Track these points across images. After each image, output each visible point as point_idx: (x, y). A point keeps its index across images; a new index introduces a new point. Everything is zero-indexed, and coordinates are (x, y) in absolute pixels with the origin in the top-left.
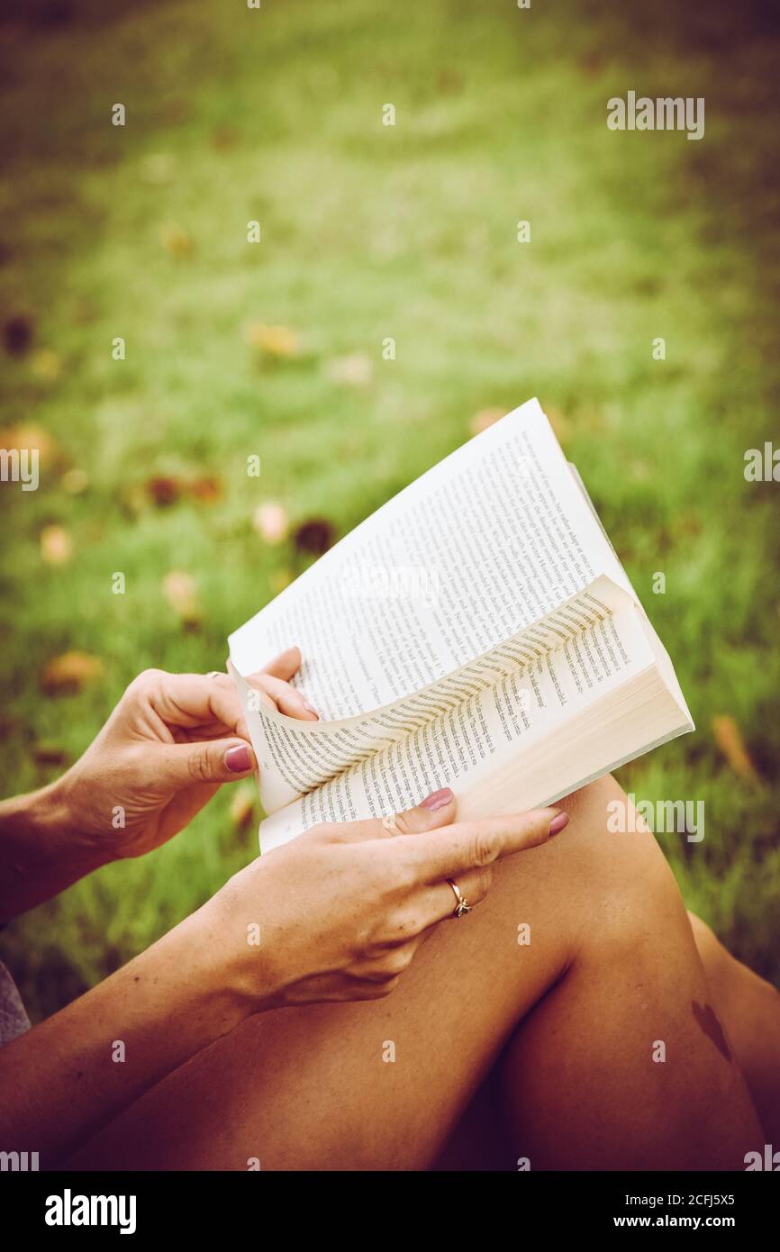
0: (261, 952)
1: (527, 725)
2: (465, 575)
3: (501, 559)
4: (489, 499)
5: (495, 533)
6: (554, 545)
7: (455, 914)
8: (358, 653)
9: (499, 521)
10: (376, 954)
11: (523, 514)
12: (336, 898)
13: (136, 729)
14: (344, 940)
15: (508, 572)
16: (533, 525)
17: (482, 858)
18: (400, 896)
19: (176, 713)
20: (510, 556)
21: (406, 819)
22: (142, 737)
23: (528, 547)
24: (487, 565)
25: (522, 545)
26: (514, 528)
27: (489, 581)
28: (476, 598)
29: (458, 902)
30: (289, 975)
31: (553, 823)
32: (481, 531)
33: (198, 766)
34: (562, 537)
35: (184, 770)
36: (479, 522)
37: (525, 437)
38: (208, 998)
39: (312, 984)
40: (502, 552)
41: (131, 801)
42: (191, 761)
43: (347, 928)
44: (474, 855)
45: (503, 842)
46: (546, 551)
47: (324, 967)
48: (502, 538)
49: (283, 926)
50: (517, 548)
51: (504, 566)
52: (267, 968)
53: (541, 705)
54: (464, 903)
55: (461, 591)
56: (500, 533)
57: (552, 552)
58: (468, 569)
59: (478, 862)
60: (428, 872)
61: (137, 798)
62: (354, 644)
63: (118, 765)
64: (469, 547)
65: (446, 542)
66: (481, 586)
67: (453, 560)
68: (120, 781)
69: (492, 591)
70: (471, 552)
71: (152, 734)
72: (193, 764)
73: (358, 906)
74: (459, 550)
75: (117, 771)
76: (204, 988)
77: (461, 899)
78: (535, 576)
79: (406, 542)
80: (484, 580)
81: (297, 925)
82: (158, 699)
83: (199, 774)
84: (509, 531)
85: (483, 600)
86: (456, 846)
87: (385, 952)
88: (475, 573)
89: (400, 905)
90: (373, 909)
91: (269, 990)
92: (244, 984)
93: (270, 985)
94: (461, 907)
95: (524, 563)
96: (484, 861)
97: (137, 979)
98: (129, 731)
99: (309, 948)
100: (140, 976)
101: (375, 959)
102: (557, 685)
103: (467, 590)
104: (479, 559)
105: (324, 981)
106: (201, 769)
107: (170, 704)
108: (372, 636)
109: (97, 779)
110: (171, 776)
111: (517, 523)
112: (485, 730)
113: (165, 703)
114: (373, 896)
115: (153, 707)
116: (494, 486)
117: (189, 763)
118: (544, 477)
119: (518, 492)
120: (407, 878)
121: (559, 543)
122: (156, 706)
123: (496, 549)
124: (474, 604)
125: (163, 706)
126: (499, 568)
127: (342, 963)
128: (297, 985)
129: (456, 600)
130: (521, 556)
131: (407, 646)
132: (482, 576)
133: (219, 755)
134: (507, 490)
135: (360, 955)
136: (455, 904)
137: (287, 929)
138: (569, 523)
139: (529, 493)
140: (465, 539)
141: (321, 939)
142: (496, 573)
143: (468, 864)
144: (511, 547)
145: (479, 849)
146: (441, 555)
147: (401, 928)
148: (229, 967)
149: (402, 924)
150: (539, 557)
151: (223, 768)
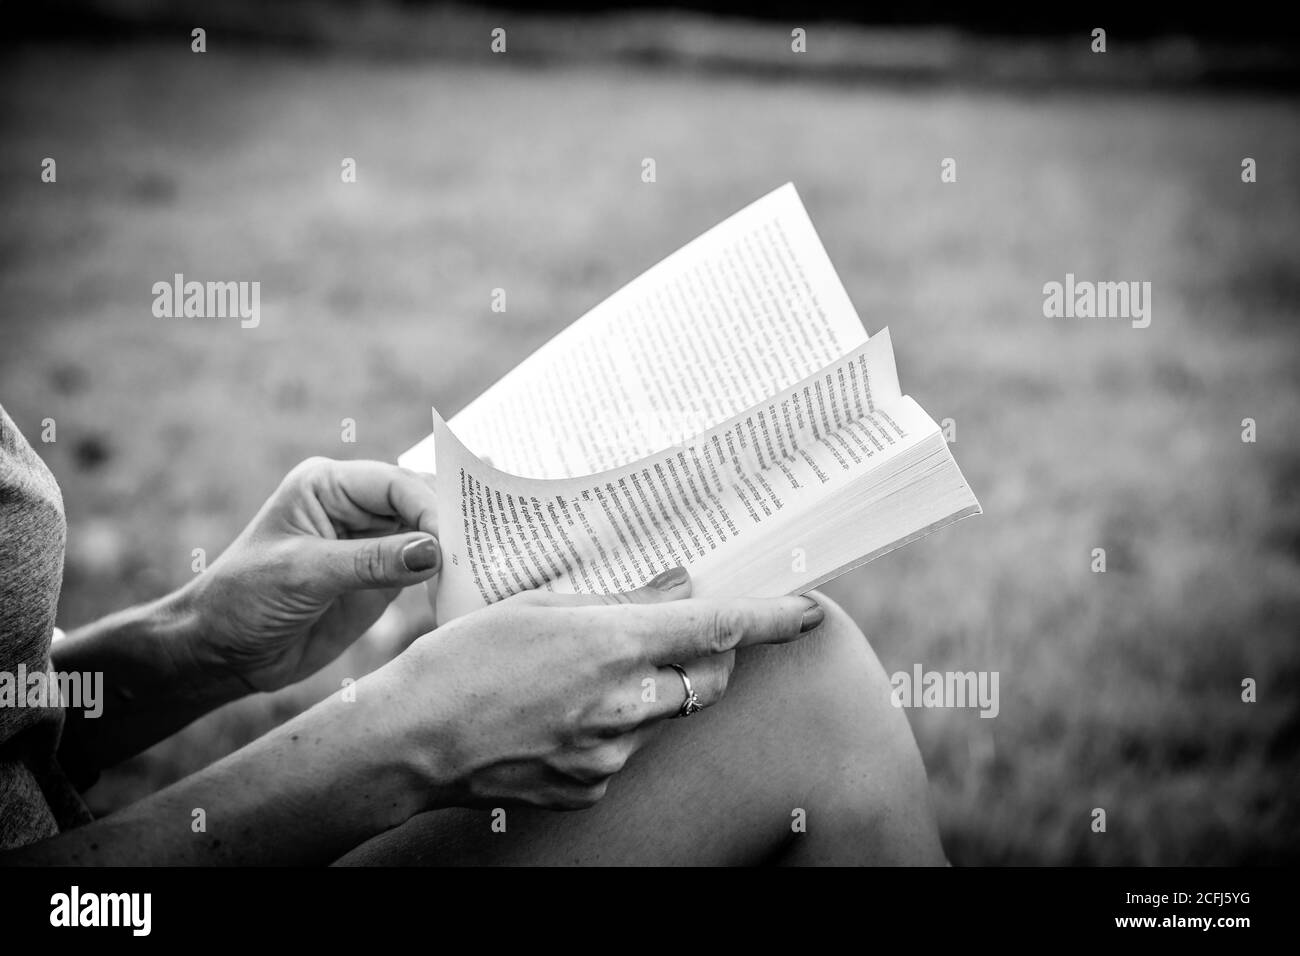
0: (448, 722)
1: (779, 506)
2: (698, 374)
3: (743, 357)
4: (731, 291)
5: (736, 328)
6: (807, 343)
7: (682, 711)
8: (563, 460)
9: (742, 315)
10: (586, 743)
11: (771, 306)
12: (545, 665)
13: (292, 521)
14: (549, 718)
15: (750, 371)
16: (783, 319)
17: (720, 642)
18: (623, 671)
19: (346, 504)
20: (754, 354)
21: (631, 597)
22: (300, 532)
23: (776, 343)
24: (726, 364)
25: (769, 341)
26: (760, 324)
27: (728, 381)
28: (712, 401)
29: (688, 696)
30: (479, 756)
31: (805, 615)
32: (720, 326)
33: (367, 563)
34: (817, 332)
35: (350, 568)
36: (717, 316)
37: (777, 225)
38: (380, 772)
39: (505, 773)
40: (744, 349)
41: (280, 605)
42: (359, 556)
43: (553, 704)
44: (712, 635)
45: (747, 624)
46: (798, 349)
47: (522, 751)
48: (744, 333)
49: (477, 693)
50: (762, 344)
51: (746, 364)
52: (453, 743)
53: (796, 485)
54: (695, 699)
55: (694, 392)
56: (743, 327)
57: (805, 349)
58: (702, 368)
59: (716, 645)
60: (657, 648)
61: (287, 600)
62: (560, 452)
63: (267, 560)
64: (704, 343)
65: (676, 339)
66: (717, 387)
67: (684, 357)
68: (269, 577)
69: (731, 392)
70: (707, 350)
71: (311, 528)
72: (361, 560)
73: (570, 677)
74: (691, 346)
75: (266, 566)
76: (376, 759)
77: (691, 693)
78: (784, 377)
79: (627, 340)
80: (721, 381)
81: (495, 694)
82: (326, 486)
83: (368, 573)
84: (754, 326)
85: (719, 403)
86: (692, 619)
87: (596, 742)
88: (711, 373)
89: (620, 682)
90: (587, 683)
91: (452, 774)
92: (423, 760)
93: (455, 767)
94: (692, 701)
95: (771, 361)
96: (723, 644)
97: (295, 738)
98: (283, 522)
99: (507, 724)
100: (299, 735)
101: (583, 750)
102: (815, 468)
103: (700, 391)
104: (716, 356)
105: (520, 772)
106: (370, 567)
107: (340, 493)
108: (581, 443)
109: (240, 576)
110: (332, 574)
111: (764, 317)
112: (725, 517)
113: (333, 490)
114: (589, 668)
115: (317, 496)
116: (737, 276)
117: (356, 559)
118: (798, 266)
119: (766, 283)
120: (632, 649)
121: (814, 340)
122: (321, 495)
123: (737, 346)
124: (707, 406)
125: (330, 496)
126: (740, 366)
127: (543, 749)
128: (485, 771)
129: (685, 402)
130: (767, 354)
131: (624, 452)
132: (718, 375)
133: (395, 550)
134: (753, 282)
135: (566, 740)
136: (683, 696)
137: (483, 697)
138: (827, 318)
139: (780, 284)
140: (700, 335)
141: (522, 714)
142: (736, 372)
143: (704, 646)
144: (756, 344)
145: (718, 628)
146: (670, 353)
147: (619, 711)
148: (408, 735)
149: (620, 707)
150: (788, 355)
151: (399, 567)
